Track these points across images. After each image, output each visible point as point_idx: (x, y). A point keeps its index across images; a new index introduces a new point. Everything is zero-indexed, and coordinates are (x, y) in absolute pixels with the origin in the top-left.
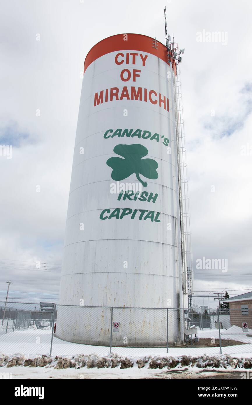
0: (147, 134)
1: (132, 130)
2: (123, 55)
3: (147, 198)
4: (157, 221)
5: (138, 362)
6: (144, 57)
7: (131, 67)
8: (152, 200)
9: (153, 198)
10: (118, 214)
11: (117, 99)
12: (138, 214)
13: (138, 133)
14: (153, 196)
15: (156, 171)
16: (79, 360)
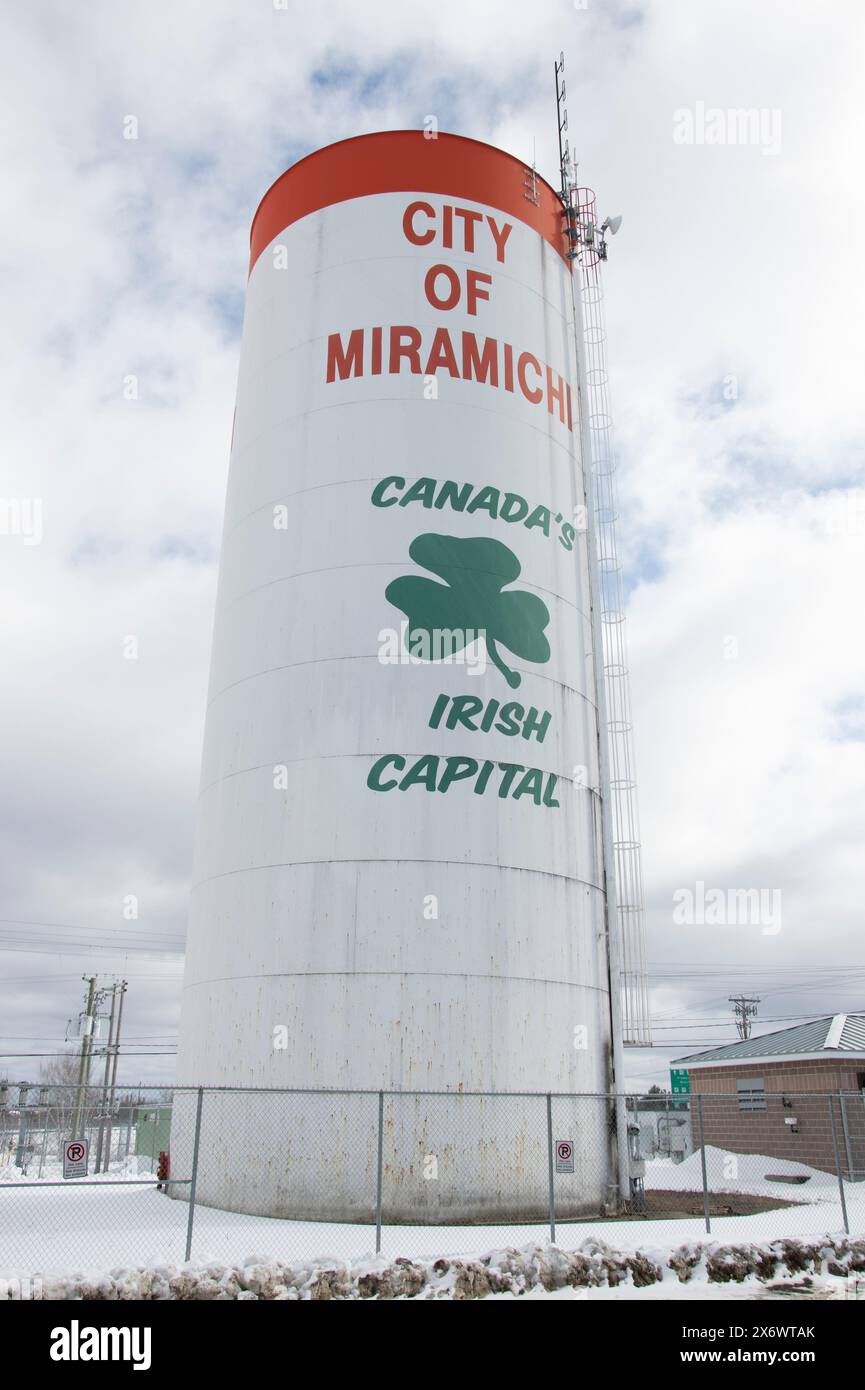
0: (516, 508)
1: (468, 488)
2: (431, 213)
3: (521, 726)
4: (552, 803)
5: (673, 1265)
6: (500, 231)
7: (459, 261)
8: (534, 733)
9: (536, 726)
10: (430, 774)
11: (416, 369)
12: (497, 777)
13: (488, 500)
14: (538, 720)
15: (543, 635)
16: (514, 1268)
